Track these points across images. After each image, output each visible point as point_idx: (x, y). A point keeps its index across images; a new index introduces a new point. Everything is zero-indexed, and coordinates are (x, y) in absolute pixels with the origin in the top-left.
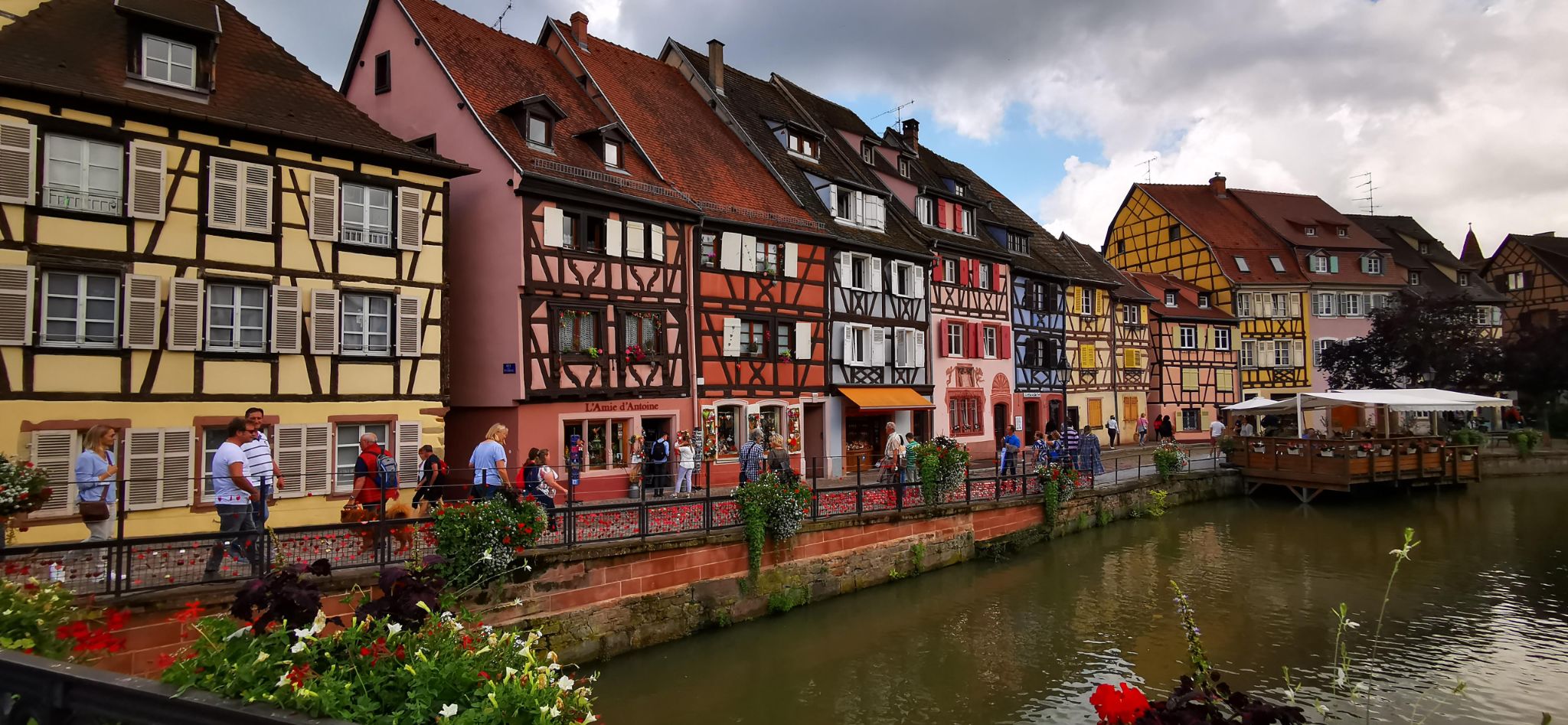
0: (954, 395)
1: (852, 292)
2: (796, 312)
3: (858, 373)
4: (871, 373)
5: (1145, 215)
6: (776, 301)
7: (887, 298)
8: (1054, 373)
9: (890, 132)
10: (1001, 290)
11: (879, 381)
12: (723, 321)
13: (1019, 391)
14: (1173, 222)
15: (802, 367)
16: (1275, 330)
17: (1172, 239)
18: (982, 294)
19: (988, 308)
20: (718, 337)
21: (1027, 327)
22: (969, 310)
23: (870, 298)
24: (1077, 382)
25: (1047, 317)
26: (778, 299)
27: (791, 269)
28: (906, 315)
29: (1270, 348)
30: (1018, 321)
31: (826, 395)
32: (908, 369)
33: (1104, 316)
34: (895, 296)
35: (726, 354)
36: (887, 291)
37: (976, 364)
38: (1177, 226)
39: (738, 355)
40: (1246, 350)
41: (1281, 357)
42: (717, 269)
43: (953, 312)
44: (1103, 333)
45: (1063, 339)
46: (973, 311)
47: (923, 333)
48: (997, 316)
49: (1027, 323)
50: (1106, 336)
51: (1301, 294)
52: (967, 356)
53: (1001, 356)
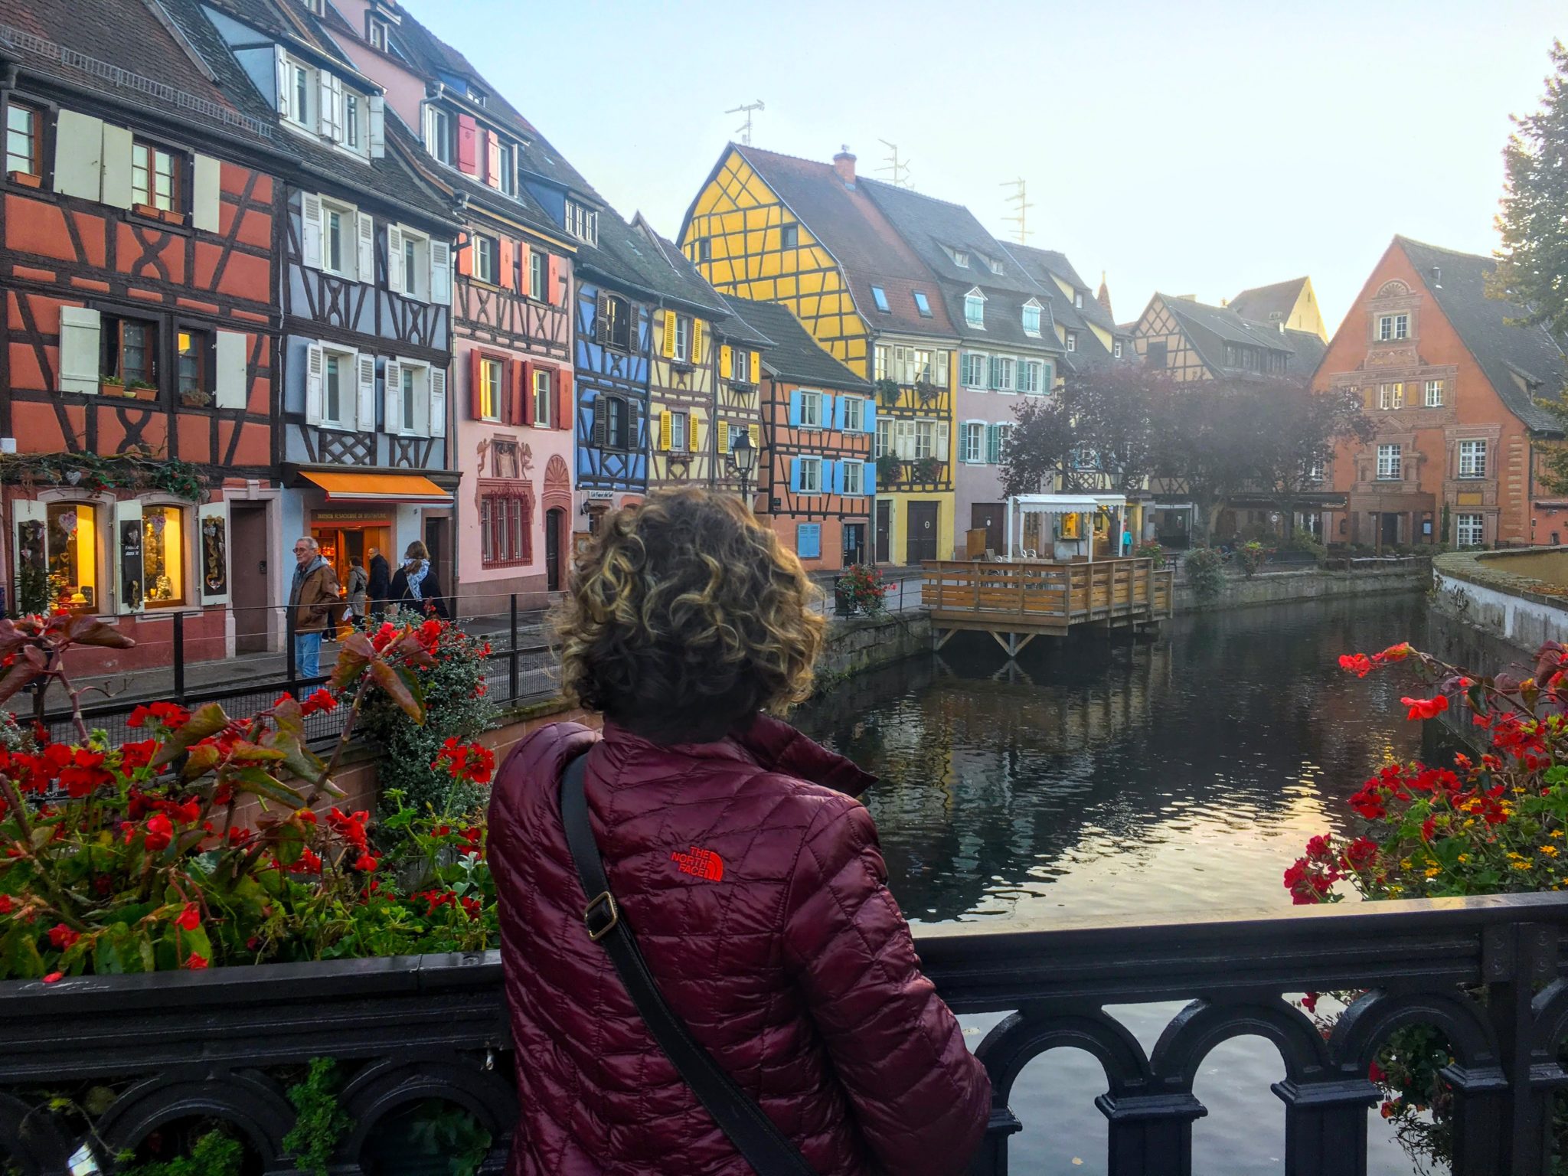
0: (488, 490)
1: (323, 277)
2: (214, 308)
3: (332, 442)
4: (354, 446)
5: (744, 201)
6: (174, 280)
7: (384, 298)
8: (632, 457)
10: (560, 305)
11: (367, 460)
12: (58, 313)
13: (584, 488)
14: (788, 219)
15: (227, 426)
16: (917, 406)
17: (785, 246)
18: (532, 309)
19: (541, 335)
20: (48, 348)
21: (596, 376)
22: (512, 336)
23: (355, 293)
24: (663, 475)
25: (625, 360)
26: (178, 276)
27: (207, 215)
28: (415, 336)
29: (911, 432)
30: (584, 364)
31: (275, 484)
32: (417, 440)
33: (704, 367)
34: (397, 295)
35: (66, 386)
36: (382, 285)
37: (522, 436)
38: (793, 226)
39: (92, 389)
40: (881, 433)
41: (922, 446)
42: (44, 189)
43: (488, 336)
44: (700, 394)
45: (646, 399)
46: (518, 337)
47: (443, 372)
48: (553, 351)
49: (597, 368)
50: (704, 400)
51: (949, 351)
52: (508, 419)
53: (558, 424)
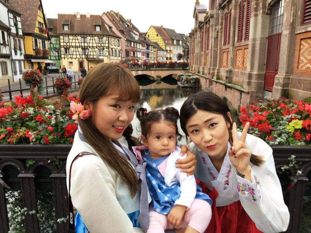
2: (135, 51)
3: (138, 58)
5: (153, 31)
9: (127, 20)
10: (145, 47)
15: (135, 57)
16: (170, 52)
24: (150, 59)
25: (148, 50)
28: (140, 51)
33: (153, 50)
35: (132, 56)
36: (139, 48)
37: (144, 57)
38: (158, 34)
40: (166, 55)
41: (170, 56)
45: (149, 53)
46: (143, 50)
50: (153, 53)
51: (173, 46)
